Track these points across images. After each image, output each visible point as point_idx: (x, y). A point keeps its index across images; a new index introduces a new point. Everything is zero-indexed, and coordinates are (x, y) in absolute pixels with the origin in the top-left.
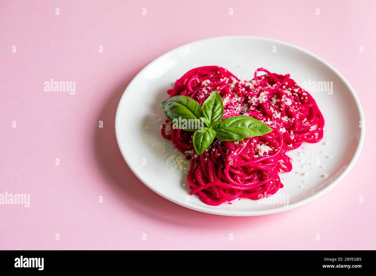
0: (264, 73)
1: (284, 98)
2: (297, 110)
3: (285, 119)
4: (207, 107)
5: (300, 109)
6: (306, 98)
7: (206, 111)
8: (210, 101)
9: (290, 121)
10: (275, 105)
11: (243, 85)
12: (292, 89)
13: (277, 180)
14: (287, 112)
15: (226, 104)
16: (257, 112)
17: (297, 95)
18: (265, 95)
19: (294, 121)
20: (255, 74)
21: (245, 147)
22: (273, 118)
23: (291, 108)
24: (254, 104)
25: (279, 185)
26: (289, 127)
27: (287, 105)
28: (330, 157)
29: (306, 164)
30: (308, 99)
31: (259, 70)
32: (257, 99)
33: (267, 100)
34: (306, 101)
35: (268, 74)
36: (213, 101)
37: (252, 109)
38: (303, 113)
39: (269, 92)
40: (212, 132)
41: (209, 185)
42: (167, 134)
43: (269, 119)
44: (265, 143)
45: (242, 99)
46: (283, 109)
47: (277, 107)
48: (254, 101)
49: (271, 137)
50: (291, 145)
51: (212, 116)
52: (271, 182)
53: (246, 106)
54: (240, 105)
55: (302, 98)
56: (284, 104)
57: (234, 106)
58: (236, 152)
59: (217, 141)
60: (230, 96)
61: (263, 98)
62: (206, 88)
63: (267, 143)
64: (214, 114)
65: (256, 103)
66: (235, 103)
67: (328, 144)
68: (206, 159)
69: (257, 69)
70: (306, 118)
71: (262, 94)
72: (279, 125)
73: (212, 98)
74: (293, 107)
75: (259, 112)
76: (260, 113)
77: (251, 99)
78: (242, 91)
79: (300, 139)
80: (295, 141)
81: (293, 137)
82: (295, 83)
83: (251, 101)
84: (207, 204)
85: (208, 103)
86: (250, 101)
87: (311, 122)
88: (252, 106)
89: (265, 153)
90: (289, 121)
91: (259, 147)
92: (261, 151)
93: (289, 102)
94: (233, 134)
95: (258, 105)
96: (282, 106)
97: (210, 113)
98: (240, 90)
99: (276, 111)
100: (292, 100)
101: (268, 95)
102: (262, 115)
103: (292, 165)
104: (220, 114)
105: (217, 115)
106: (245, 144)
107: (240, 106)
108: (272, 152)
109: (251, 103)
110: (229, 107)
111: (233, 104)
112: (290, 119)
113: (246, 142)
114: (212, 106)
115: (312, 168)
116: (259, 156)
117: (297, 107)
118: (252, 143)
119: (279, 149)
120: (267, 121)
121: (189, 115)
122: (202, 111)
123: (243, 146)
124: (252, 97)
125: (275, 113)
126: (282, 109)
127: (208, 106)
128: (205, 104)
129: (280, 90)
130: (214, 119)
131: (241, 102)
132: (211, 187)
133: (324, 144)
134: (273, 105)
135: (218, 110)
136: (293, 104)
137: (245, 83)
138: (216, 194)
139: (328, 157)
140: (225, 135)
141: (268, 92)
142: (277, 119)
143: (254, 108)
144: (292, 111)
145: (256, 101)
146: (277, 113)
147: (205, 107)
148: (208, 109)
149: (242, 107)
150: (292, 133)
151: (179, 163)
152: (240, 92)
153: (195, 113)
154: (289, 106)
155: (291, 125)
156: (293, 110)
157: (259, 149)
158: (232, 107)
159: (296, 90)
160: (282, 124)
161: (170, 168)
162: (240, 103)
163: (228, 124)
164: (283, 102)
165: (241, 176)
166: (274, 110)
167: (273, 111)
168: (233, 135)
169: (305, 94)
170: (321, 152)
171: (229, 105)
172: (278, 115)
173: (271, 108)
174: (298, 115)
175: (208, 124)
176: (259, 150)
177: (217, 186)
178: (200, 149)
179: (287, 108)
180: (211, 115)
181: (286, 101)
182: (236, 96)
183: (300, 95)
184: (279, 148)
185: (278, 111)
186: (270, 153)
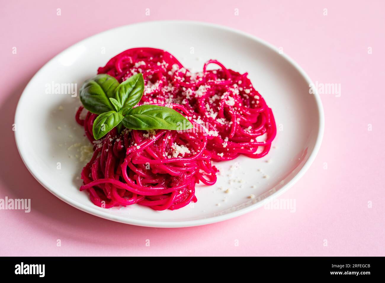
0: (218, 67)
1: (225, 96)
2: (239, 113)
3: (221, 121)
4: (123, 89)
5: (243, 112)
6: (258, 102)
7: (121, 93)
8: (130, 84)
9: (227, 125)
10: (214, 102)
11: (183, 74)
12: (244, 89)
13: (191, 191)
14: (225, 113)
15: (153, 91)
16: (190, 107)
17: (248, 97)
18: (205, 89)
19: (231, 125)
20: (205, 65)
21: (154, 141)
22: (204, 117)
23: (231, 109)
24: (188, 97)
25: (191, 198)
26: (224, 131)
27: (226, 105)
28: (268, 177)
29: (234, 181)
30: (259, 104)
31: (211, 61)
32: (194, 92)
33: (204, 94)
34: (256, 106)
35: (222, 69)
36: (133, 84)
37: (184, 102)
38: (246, 119)
39: (211, 87)
40: (119, 116)
41: (102, 181)
42: (80, 118)
43: (199, 117)
44: (186, 143)
45: (175, 89)
46: (221, 108)
47: (215, 105)
48: (189, 93)
49: (193, 137)
50: (222, 155)
51: (127, 100)
52: (181, 192)
53: (179, 99)
54: (172, 96)
55: (253, 102)
56: (223, 103)
57: (164, 96)
58: (140, 145)
59: (124, 130)
60: (161, 84)
61: (201, 92)
62: (136, 70)
63: (188, 144)
64: (130, 98)
65: (190, 96)
66: (166, 93)
67: (271, 162)
68: (107, 150)
69: (209, 59)
70: (251, 126)
71: (201, 87)
72: (211, 126)
73: (133, 80)
74: (236, 108)
75: (191, 107)
76: (192, 109)
77: (186, 90)
78: (177, 80)
79: (234, 149)
80: (228, 150)
81: (226, 144)
82: (251, 83)
83: (186, 93)
84: (95, 204)
85: (127, 84)
86: (184, 93)
87: (255, 131)
88: (185, 100)
89: (180, 155)
90: (225, 124)
91: (175, 146)
92: (176, 152)
93: (231, 102)
94: (141, 121)
95: (192, 99)
96: (219, 105)
97: (124, 96)
98: (175, 78)
99: (212, 110)
100: (236, 101)
101: (209, 90)
102: (193, 111)
103: (216, 178)
104: (137, 99)
105: (133, 100)
106: (154, 138)
107: (172, 98)
108: (189, 156)
109: (185, 95)
110: (158, 96)
111: (164, 94)
112: (228, 122)
113: (156, 136)
114: (129, 89)
115: (240, 187)
116: (172, 157)
117: (239, 109)
118: (166, 139)
119: (198, 153)
120: (196, 119)
121: (100, 95)
122: (116, 91)
123: (151, 140)
124: (187, 89)
125: (211, 112)
126: (219, 108)
127: (125, 88)
128: (122, 85)
129: (227, 88)
130: (127, 103)
131: (174, 93)
132: (104, 184)
133: (267, 162)
134: (211, 102)
135: (136, 94)
136: (236, 105)
137: (186, 72)
138: (107, 194)
139: (264, 177)
140: (133, 123)
141: (209, 87)
142: (211, 119)
143: (186, 102)
144: (231, 112)
145: (191, 94)
146: (213, 112)
147: (121, 88)
148: (124, 92)
149: (175, 99)
150: (227, 140)
151: (82, 153)
152: (175, 80)
153: (108, 93)
154: (229, 106)
155: (227, 129)
156: (233, 112)
157: (174, 148)
158: (162, 97)
159: (248, 91)
160: (215, 126)
161: (69, 157)
162: (172, 94)
163: (141, 111)
164: (223, 100)
165: (144, 178)
166: (210, 108)
167: (208, 109)
168: (141, 123)
169: (257, 97)
170: (258, 170)
171: (158, 94)
172: (214, 116)
173: (208, 106)
174: (239, 119)
175: (118, 107)
176: (174, 150)
177: (111, 185)
178: (98, 133)
179: (226, 108)
180: (125, 99)
181: (228, 99)
182: (170, 84)
183: (252, 98)
184: (199, 151)
185: (215, 110)
186: (187, 156)
